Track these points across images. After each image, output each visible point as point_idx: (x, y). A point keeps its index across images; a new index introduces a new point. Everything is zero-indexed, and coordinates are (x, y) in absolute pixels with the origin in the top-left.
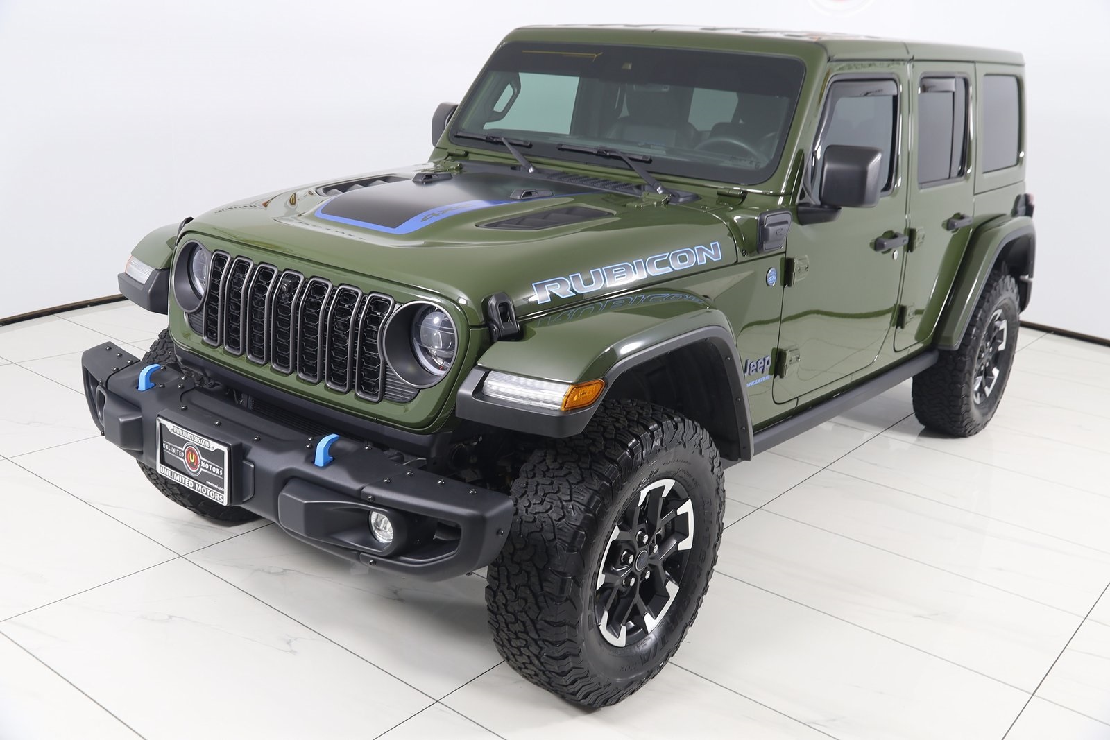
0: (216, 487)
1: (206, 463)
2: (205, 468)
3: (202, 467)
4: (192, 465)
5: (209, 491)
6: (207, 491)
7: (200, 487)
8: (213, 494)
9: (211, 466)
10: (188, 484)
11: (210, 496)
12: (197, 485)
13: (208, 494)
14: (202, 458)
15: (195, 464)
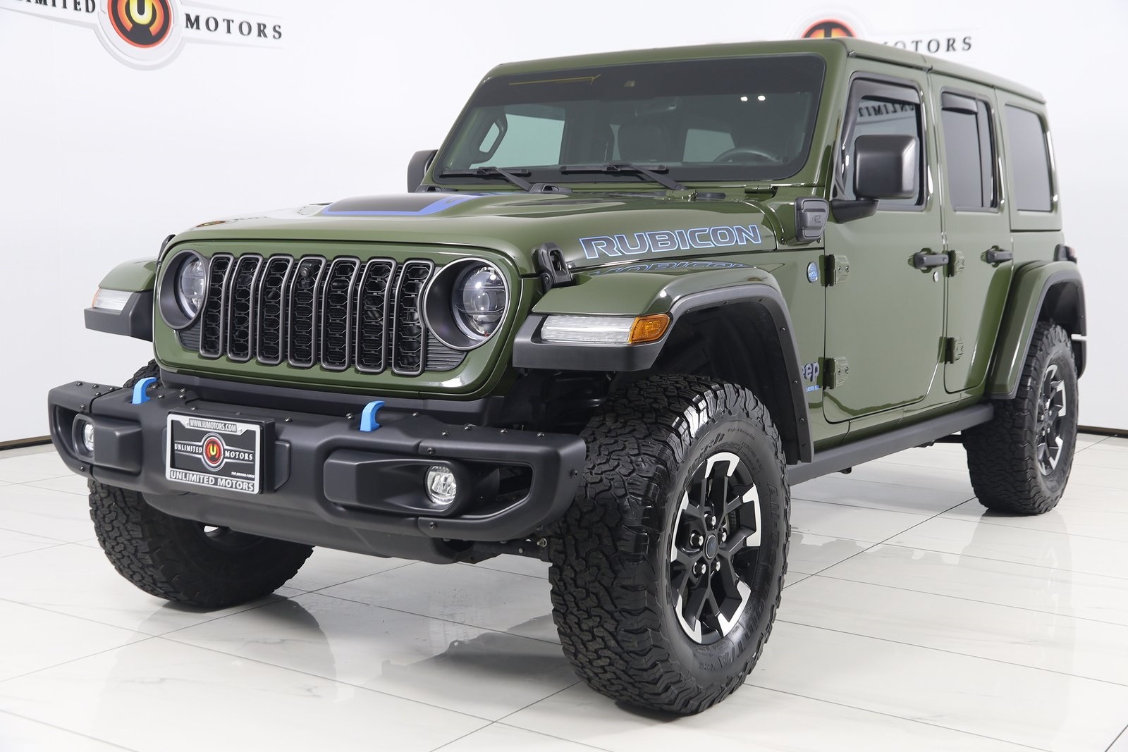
0: (244, 475)
1: (231, 451)
2: (230, 458)
3: (227, 458)
4: (213, 459)
5: (234, 482)
6: (232, 483)
7: (223, 480)
8: (239, 485)
9: (237, 453)
10: (208, 481)
11: (236, 488)
12: (219, 480)
13: (234, 487)
14: (226, 447)
15: (216, 457)
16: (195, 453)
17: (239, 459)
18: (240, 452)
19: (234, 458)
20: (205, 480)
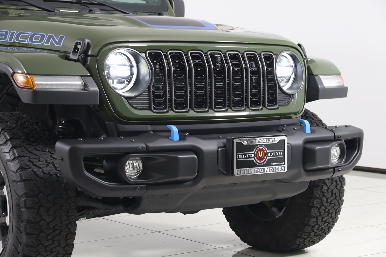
1: (270, 152)
2: (270, 156)
3: (268, 157)
4: (260, 159)
6: (273, 169)
7: (268, 169)
8: (277, 169)
9: (274, 153)
10: (260, 171)
11: (275, 171)
12: (266, 169)
13: (274, 171)
14: (268, 151)
15: (263, 157)
16: (250, 158)
17: (275, 156)
18: (276, 152)
19: (273, 156)
20: (258, 171)
